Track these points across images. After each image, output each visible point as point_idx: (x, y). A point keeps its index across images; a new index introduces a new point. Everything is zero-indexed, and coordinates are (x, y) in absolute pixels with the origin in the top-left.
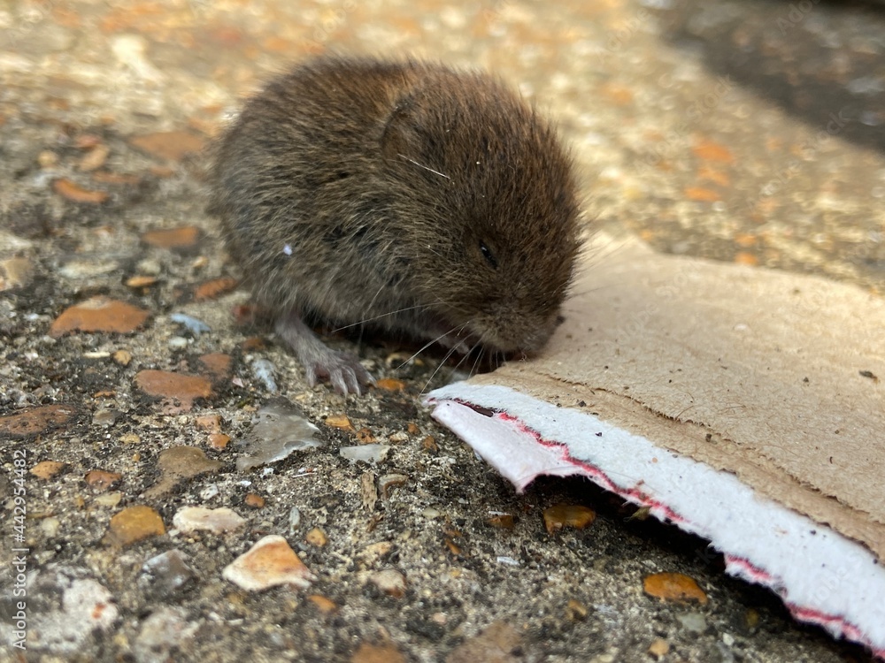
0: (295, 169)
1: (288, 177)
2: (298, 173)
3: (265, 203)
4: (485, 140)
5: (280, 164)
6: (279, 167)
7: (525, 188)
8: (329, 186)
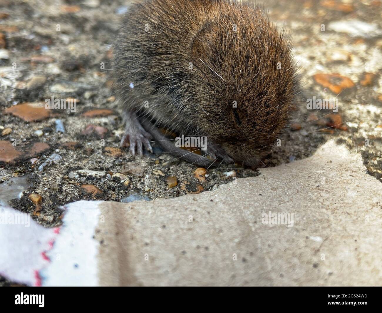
0: (143, 43)
1: (139, 47)
2: (144, 45)
3: (125, 58)
4: (248, 58)
5: (137, 40)
6: (136, 41)
7: (264, 88)
8: (160, 57)
